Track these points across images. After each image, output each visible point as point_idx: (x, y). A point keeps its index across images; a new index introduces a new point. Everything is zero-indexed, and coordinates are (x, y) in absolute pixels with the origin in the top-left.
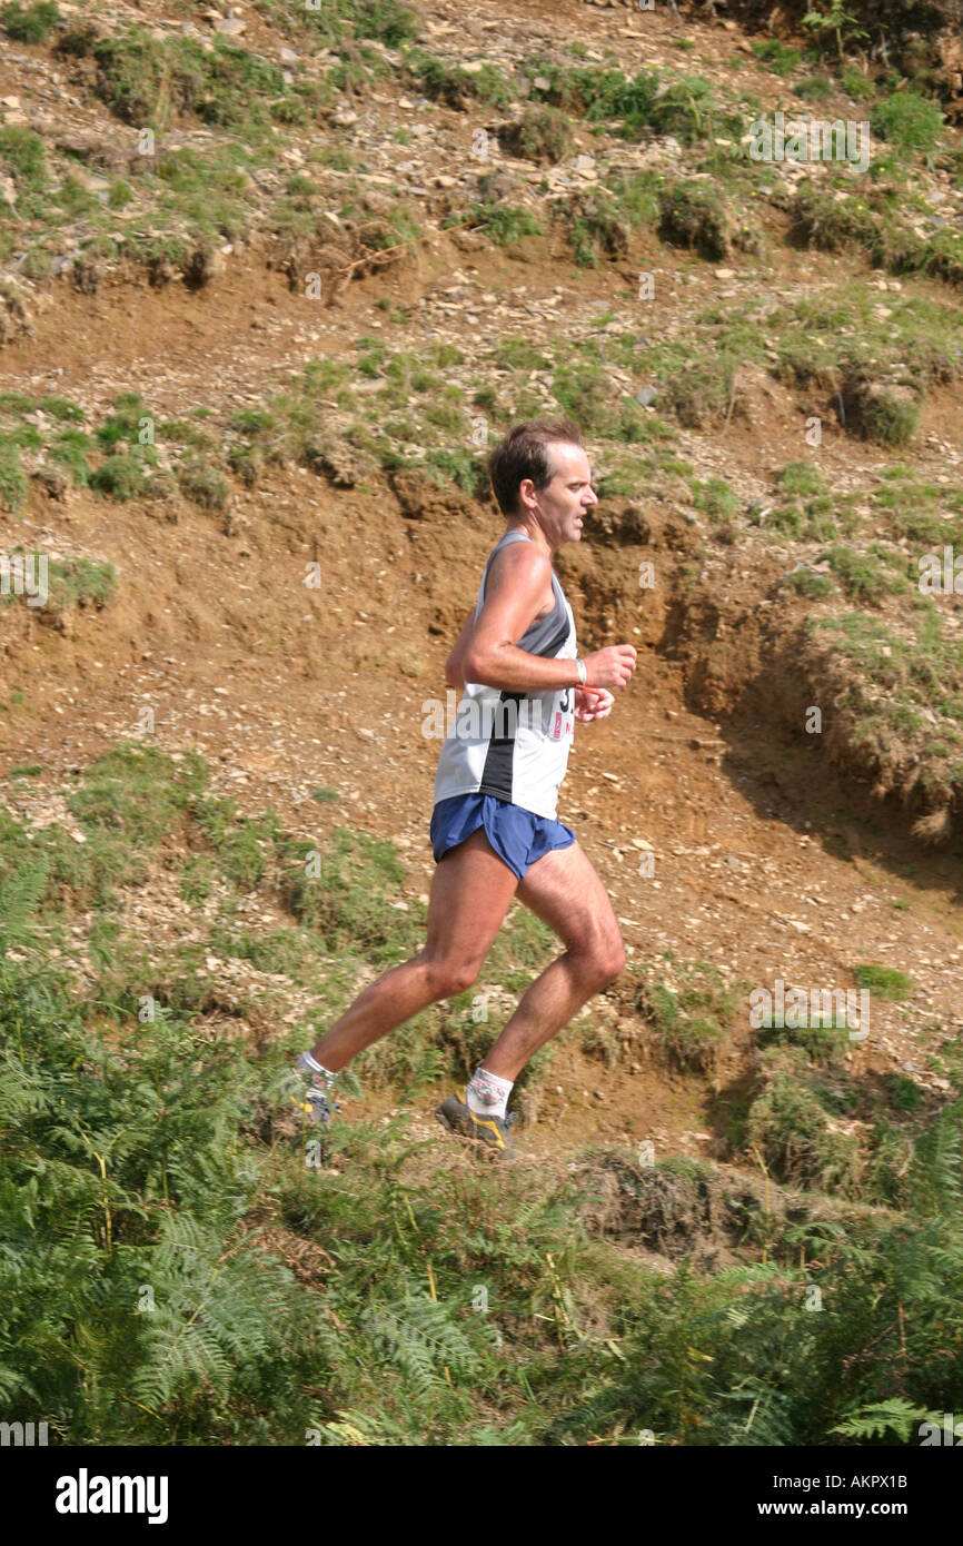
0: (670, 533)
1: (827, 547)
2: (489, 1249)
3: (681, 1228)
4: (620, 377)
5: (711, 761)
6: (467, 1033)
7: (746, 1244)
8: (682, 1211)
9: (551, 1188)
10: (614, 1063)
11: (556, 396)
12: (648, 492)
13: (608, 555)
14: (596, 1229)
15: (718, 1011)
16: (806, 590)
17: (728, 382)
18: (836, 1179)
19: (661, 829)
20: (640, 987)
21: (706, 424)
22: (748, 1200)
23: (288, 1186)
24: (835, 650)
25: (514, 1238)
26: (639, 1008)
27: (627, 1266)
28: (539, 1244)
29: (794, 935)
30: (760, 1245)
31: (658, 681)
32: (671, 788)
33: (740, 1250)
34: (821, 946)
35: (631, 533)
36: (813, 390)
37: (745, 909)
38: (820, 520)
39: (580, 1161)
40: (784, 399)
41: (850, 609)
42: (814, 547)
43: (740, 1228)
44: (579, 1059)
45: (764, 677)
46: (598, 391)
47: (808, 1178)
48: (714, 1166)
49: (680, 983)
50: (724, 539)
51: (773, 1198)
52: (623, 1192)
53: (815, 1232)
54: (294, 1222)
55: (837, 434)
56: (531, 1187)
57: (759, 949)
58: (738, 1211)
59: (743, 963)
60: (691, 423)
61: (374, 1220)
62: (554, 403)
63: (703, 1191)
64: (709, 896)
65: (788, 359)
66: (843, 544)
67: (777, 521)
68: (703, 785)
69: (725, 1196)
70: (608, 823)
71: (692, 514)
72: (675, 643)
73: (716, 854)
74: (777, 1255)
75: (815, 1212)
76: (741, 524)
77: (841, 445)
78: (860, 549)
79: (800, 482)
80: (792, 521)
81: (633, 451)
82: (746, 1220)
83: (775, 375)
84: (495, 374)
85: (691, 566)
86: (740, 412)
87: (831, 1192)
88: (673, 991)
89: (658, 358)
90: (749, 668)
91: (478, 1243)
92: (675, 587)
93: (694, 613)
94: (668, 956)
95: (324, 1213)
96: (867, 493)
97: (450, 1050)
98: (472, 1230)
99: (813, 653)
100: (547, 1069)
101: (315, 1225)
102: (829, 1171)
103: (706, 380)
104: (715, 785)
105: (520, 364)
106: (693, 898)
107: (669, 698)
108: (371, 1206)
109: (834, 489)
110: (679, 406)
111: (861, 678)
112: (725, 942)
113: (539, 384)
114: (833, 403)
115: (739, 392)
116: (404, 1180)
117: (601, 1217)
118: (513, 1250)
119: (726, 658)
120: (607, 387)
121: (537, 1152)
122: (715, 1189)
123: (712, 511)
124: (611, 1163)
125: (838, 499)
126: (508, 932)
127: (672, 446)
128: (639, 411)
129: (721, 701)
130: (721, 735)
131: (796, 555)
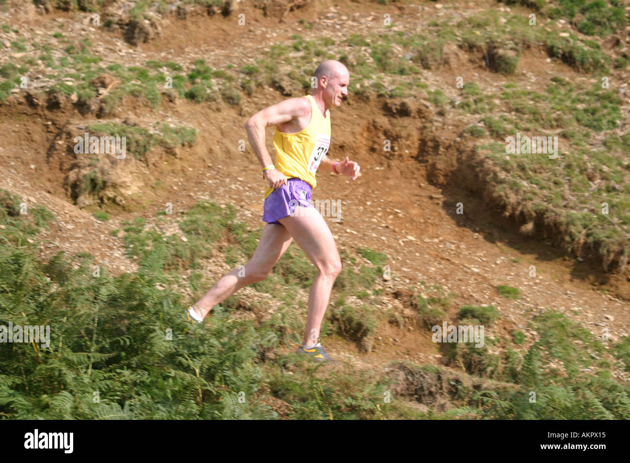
0: (420, 112)
1: (483, 116)
2: (354, 403)
3: (431, 393)
4: (398, 49)
5: (438, 204)
6: (342, 316)
7: (457, 399)
8: (431, 386)
9: (378, 378)
10: (402, 327)
11: (372, 57)
12: (410, 95)
13: (395, 121)
14: (397, 393)
15: (443, 305)
16: (475, 134)
17: (441, 50)
18: (492, 372)
19: (418, 232)
20: (411, 296)
21: (433, 67)
22: (457, 381)
23: (272, 379)
24: (487, 158)
25: (363, 399)
26: (412, 304)
27: (410, 409)
28: (374, 400)
29: (473, 274)
30: (463, 399)
31: (416, 172)
32: (422, 216)
33: (455, 402)
34: (484, 278)
35: (404, 112)
36: (476, 53)
37: (453, 263)
38: (480, 105)
39: (389, 367)
40: (464, 56)
41: (492, 141)
42: (477, 116)
43: (455, 393)
44: (388, 325)
45: (459, 170)
46: (389, 55)
47: (481, 372)
48: (444, 368)
49: (428, 294)
50: (441, 114)
51: (468, 380)
52: (407, 379)
53: (485, 395)
54: (275, 393)
55: (485, 70)
56: (370, 378)
57: (460, 280)
58: (453, 386)
59: (453, 285)
60: (427, 67)
61: (307, 392)
62: (371, 60)
63: (439, 378)
64: (438, 259)
65: (465, 40)
66: (489, 115)
67: (463, 106)
68: (435, 214)
69: (448, 380)
70: (397, 230)
71: (428, 104)
72: (423, 156)
73: (441, 241)
74: (470, 403)
75: (485, 386)
76: (448, 107)
77: (487, 75)
78: (496, 117)
79: (471, 90)
80: (468, 105)
81: (404, 79)
82: (457, 389)
83: (460, 47)
84: (348, 48)
85: (428, 125)
86: (446, 62)
87: (491, 377)
88: (425, 297)
89: (413, 41)
90: (453, 166)
91: (349, 401)
92: (422, 134)
93: (430, 144)
94: (423, 283)
95: (288, 390)
96: (499, 94)
97: (336, 322)
98: (347, 396)
99: (478, 159)
100: (375, 330)
101: (284, 395)
102: (489, 369)
103: (432, 49)
104: (440, 214)
105: (357, 44)
106: (432, 259)
107: (421, 178)
108: (306, 386)
109: (485, 93)
110: (422, 60)
111: (498, 169)
112: (446, 277)
113: (365, 52)
114: (484, 58)
115: (446, 54)
116: (318, 376)
117: (399, 389)
118: (363, 403)
119: (443, 162)
120: (393, 53)
121: (372, 363)
122: (444, 377)
123: (436, 102)
124: (402, 367)
125: (487, 97)
126: (358, 275)
127: (419, 76)
128: (406, 63)
129: (441, 179)
130: (442, 193)
131: (471, 120)
